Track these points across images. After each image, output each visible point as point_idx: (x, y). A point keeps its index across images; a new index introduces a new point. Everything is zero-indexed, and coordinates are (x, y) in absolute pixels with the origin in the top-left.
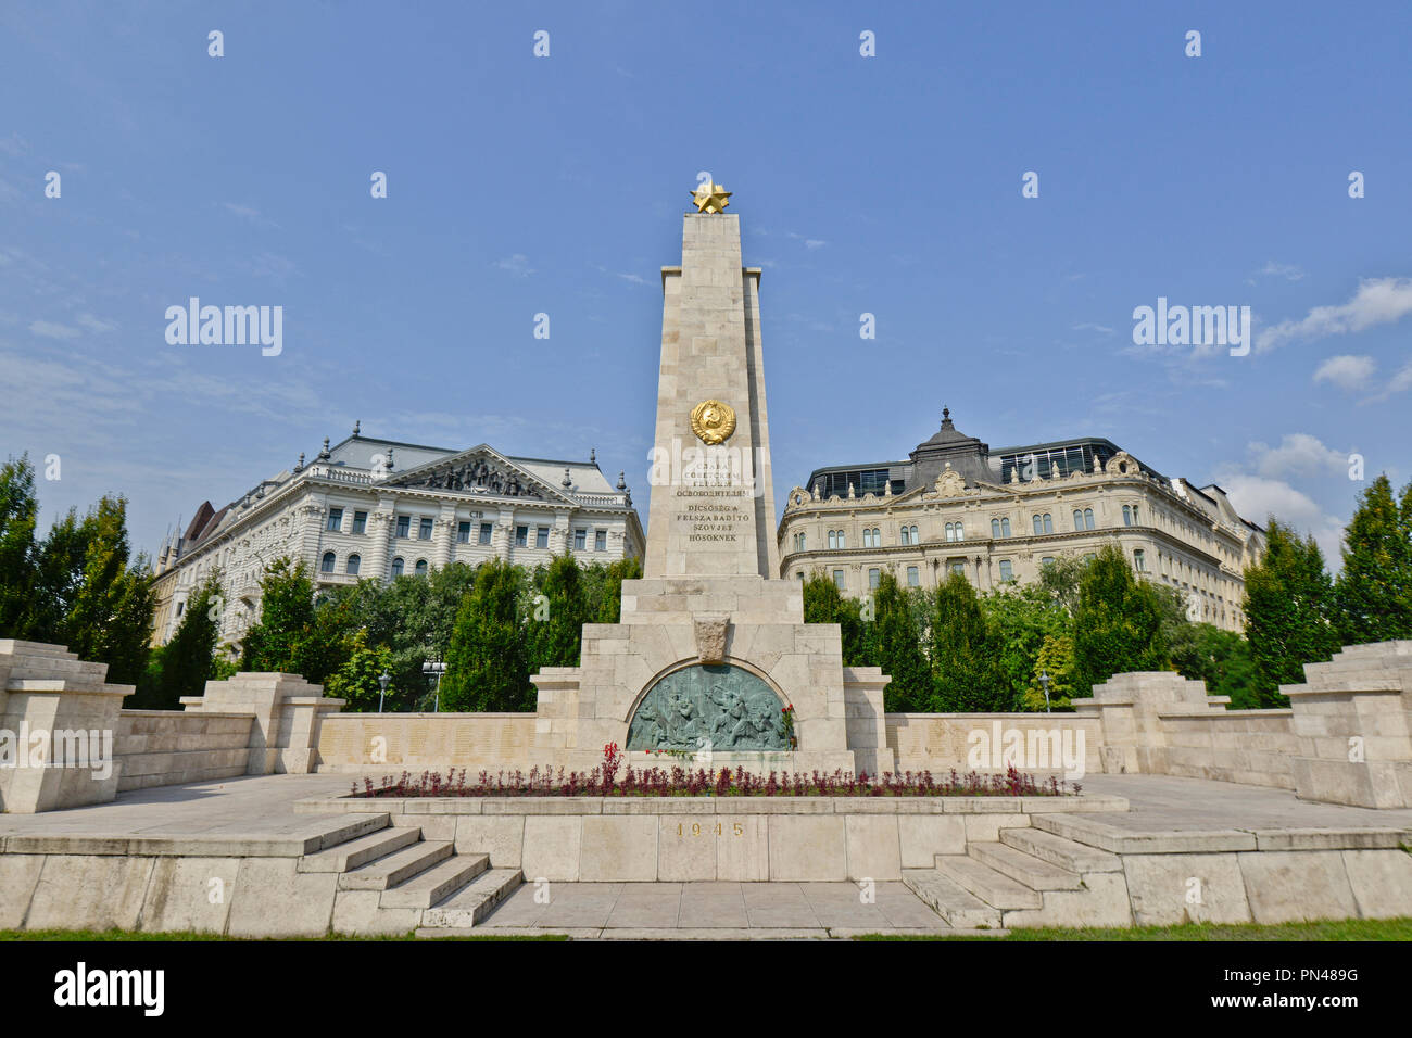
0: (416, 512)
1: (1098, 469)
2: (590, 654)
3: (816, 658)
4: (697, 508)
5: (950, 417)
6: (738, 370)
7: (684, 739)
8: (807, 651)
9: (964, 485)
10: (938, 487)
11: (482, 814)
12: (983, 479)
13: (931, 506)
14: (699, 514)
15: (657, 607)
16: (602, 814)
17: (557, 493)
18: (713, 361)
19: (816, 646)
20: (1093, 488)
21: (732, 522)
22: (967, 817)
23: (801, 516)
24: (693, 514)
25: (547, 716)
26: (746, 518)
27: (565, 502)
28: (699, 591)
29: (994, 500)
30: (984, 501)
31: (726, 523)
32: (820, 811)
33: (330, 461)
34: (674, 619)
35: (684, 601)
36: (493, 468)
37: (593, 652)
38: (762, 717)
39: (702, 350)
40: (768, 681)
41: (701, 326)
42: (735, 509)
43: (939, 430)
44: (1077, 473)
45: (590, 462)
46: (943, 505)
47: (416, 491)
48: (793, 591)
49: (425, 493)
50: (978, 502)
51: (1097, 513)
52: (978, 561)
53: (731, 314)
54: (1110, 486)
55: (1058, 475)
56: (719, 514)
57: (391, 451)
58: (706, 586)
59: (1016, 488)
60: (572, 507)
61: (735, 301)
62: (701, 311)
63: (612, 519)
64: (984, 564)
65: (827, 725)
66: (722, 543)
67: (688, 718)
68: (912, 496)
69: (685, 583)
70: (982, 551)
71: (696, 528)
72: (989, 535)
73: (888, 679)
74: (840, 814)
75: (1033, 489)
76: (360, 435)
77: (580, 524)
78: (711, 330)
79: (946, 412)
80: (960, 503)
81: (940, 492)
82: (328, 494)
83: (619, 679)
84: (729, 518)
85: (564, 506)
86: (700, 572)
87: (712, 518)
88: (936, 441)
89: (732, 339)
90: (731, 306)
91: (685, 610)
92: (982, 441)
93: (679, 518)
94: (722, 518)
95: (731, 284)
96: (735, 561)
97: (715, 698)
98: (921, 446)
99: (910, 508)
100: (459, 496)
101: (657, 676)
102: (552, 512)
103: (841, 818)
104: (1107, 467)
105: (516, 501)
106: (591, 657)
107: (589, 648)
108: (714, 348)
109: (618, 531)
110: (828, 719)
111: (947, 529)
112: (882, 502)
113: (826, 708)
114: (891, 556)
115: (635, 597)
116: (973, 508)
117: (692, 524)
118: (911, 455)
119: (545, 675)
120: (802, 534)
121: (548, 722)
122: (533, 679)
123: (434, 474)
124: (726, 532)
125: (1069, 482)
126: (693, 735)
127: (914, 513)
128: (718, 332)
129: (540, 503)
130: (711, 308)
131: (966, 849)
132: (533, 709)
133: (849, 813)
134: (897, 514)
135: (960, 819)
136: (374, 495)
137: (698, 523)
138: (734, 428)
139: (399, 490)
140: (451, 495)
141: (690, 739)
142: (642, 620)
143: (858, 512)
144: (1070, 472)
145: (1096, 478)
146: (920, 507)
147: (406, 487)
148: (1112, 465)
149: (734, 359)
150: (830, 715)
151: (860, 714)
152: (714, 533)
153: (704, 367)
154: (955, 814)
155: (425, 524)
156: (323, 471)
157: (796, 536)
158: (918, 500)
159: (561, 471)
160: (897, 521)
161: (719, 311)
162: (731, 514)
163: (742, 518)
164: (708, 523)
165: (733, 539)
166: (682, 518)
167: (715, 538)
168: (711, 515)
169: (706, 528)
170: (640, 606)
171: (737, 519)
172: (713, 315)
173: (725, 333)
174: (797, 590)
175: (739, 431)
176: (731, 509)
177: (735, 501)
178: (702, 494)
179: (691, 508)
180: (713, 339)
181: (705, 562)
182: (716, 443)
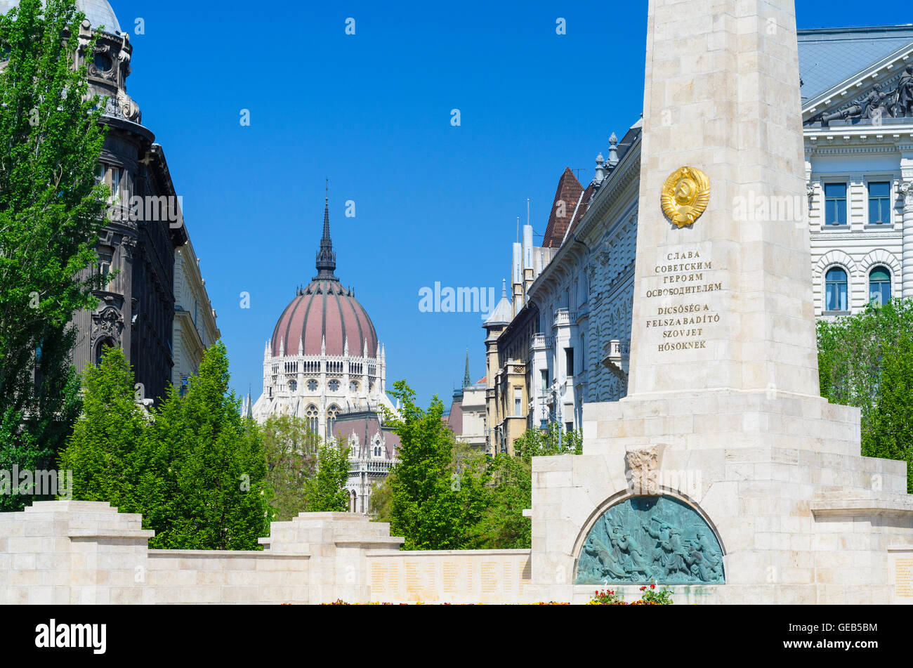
2: (539, 488)
3: (745, 485)
4: (667, 310)
8: (737, 478)
14: (668, 317)
15: (616, 431)
18: (690, 111)
19: (745, 472)
21: (701, 325)
24: (664, 317)
26: (717, 318)
28: (657, 411)
35: (642, 423)
37: (542, 485)
39: (675, 98)
40: (699, 511)
41: (677, 62)
42: (706, 308)
53: (710, 38)
56: (689, 316)
58: (663, 405)
61: (715, 19)
62: (677, 41)
65: (753, 557)
66: (692, 351)
71: (667, 335)
78: (687, 66)
83: (565, 512)
84: (699, 320)
86: (663, 389)
87: (682, 322)
89: (710, 77)
90: (711, 27)
91: (639, 434)
93: (648, 323)
94: (692, 320)
96: (704, 372)
101: (599, 508)
106: (540, 491)
107: (538, 481)
108: (689, 92)
110: (754, 550)
113: (753, 540)
115: (595, 423)
117: (660, 330)
124: (696, 338)
128: (696, 68)
130: (687, 34)
137: (668, 328)
138: (707, 203)
142: (601, 450)
150: (756, 547)
152: (683, 340)
161: (696, 37)
162: (701, 314)
163: (712, 319)
164: (678, 328)
165: (702, 346)
166: (651, 324)
167: (684, 347)
168: (680, 317)
169: (676, 334)
170: (600, 432)
171: (707, 320)
172: (690, 44)
173: (703, 68)
174: (754, 405)
175: (714, 205)
176: (701, 308)
177: (707, 298)
178: (671, 292)
179: (660, 311)
180: (689, 80)
181: (674, 376)
182: (688, 225)
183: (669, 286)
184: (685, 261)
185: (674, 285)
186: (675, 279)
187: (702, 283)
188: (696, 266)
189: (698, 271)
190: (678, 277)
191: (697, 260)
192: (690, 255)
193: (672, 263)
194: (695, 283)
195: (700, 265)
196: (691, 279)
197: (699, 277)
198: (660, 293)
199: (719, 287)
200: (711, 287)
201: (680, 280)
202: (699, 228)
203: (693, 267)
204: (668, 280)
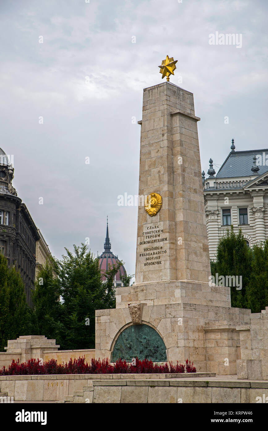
2: (98, 323)
3: (173, 319)
4: (147, 249)
6: (164, 174)
8: (171, 316)
14: (148, 252)
15: (128, 299)
18: (154, 171)
19: (174, 314)
21: (160, 255)
24: (146, 252)
26: (165, 252)
28: (143, 290)
31: (158, 255)
35: (137, 295)
37: (99, 322)
39: (149, 167)
40: (157, 331)
41: (150, 153)
42: (161, 248)
53: (161, 143)
56: (155, 251)
57: (255, 158)
58: (145, 288)
61: (163, 135)
62: (150, 145)
65: (177, 350)
66: (156, 265)
67: (130, 348)
69: (138, 287)
71: (147, 259)
78: (153, 154)
83: (107, 333)
84: (159, 253)
87: (153, 254)
89: (162, 157)
90: (162, 138)
93: (140, 255)
94: (156, 253)
95: (162, 125)
96: (161, 274)
97: (139, 339)
101: (120, 330)
106: (98, 324)
107: (98, 320)
108: (155, 164)
110: (178, 347)
113: (177, 342)
115: (121, 295)
117: (145, 257)
124: (158, 260)
126: (132, 356)
128: (157, 155)
130: (153, 142)
136: (248, 195)
137: (148, 257)
138: (161, 206)
139: (264, 188)
142: (123, 306)
152: (153, 261)
153: (150, 175)
156: (212, 183)
161: (156, 143)
162: (160, 250)
163: (164, 252)
164: (151, 256)
165: (160, 263)
166: (142, 255)
167: (153, 264)
168: (152, 252)
169: (151, 259)
170: (122, 300)
171: (162, 253)
172: (154, 145)
173: (159, 154)
174: (178, 286)
175: (163, 207)
176: (160, 248)
177: (161, 244)
178: (149, 242)
179: (145, 250)
180: (154, 159)
181: (150, 276)
182: (154, 215)
183: (148, 240)
184: (154, 230)
185: (149, 240)
186: (150, 237)
187: (160, 238)
188: (157, 231)
189: (158, 233)
190: (151, 236)
191: (158, 229)
192: (155, 227)
193: (149, 231)
194: (157, 238)
195: (159, 231)
196: (156, 237)
197: (159, 236)
198: (145, 243)
199: (166, 239)
200: (163, 239)
201: (152, 237)
202: (158, 216)
203: (156, 232)
204: (147, 238)
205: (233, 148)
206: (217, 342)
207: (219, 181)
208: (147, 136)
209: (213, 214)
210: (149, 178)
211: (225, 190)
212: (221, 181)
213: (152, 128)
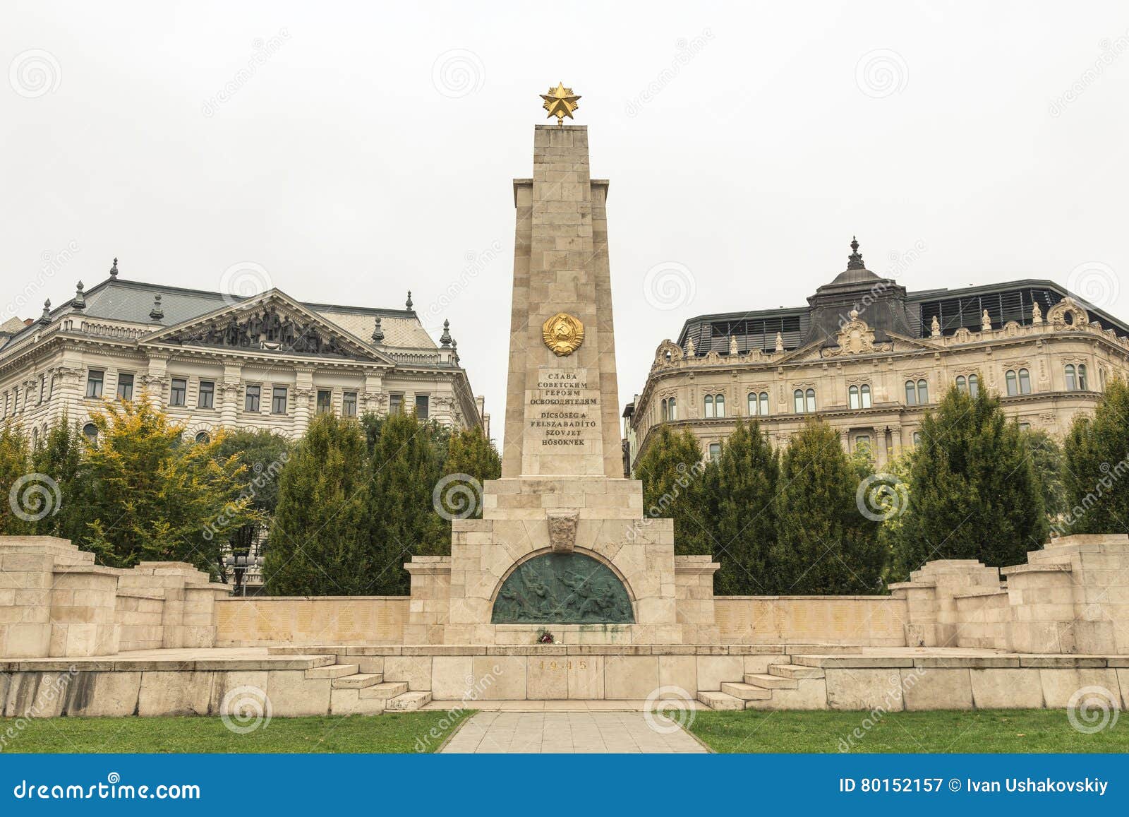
0: (195, 374)
1: (1037, 319)
2: (459, 545)
3: (650, 548)
4: (549, 415)
5: (859, 252)
6: (586, 284)
7: (540, 615)
8: (645, 541)
9: (873, 338)
10: (842, 341)
11: (401, 655)
12: (897, 331)
13: (832, 365)
14: (550, 420)
15: (515, 503)
16: (486, 655)
17: (367, 350)
18: (565, 276)
19: (651, 537)
20: (1030, 342)
21: (580, 428)
22: (746, 657)
23: (670, 376)
24: (546, 420)
25: (419, 598)
26: (593, 424)
27: (376, 360)
28: (552, 490)
29: (909, 357)
30: (898, 358)
31: (575, 429)
32: (641, 653)
33: (85, 311)
34: (530, 514)
35: (539, 497)
36: (286, 318)
37: (462, 542)
38: (606, 596)
39: (553, 265)
40: (610, 566)
41: (552, 241)
42: (583, 416)
43: (844, 268)
44: (1012, 325)
45: (405, 308)
46: (846, 363)
47: (193, 349)
48: (634, 490)
49: (205, 350)
50: (890, 360)
51: (1034, 374)
52: (888, 432)
53: (580, 228)
54: (1051, 340)
55: (990, 327)
56: (569, 421)
57: (158, 298)
58: (557, 485)
59: (937, 343)
60: (385, 366)
61: (583, 215)
62: (552, 226)
63: (436, 381)
64: (896, 438)
65: (660, 602)
66: (572, 446)
67: (544, 597)
68: (808, 352)
69: (539, 483)
70: (893, 421)
71: (548, 433)
72: (903, 401)
73: (717, 566)
74: (655, 655)
75: (957, 344)
76: (118, 277)
77: (398, 386)
78: (561, 244)
79: (855, 245)
80: (867, 361)
81: (844, 348)
82: (85, 352)
83: (484, 566)
84: (578, 424)
85: (375, 365)
86: (552, 472)
87: (563, 424)
88: (841, 283)
89: (580, 254)
90: (580, 221)
91: (539, 506)
92: (899, 283)
93: (532, 425)
94: (572, 424)
95: (580, 198)
96: (583, 462)
97: (565, 580)
98: (824, 288)
99: (806, 367)
100: (246, 354)
101: (516, 563)
102: (360, 374)
103: (656, 658)
104: (1050, 318)
105: (316, 360)
106: (460, 547)
107: (458, 539)
108: (564, 263)
109: (443, 396)
110: (661, 598)
111: (851, 393)
112: (771, 360)
113: (660, 590)
114: (781, 426)
115: (495, 496)
116: (883, 367)
117: (544, 429)
118: (809, 300)
119: (417, 563)
120: (672, 399)
121: (420, 603)
122: (407, 566)
123: (214, 326)
124: (575, 437)
125: (1002, 336)
126: (547, 611)
127: (811, 374)
128: (568, 247)
129: (346, 362)
130: (560, 223)
131: (744, 678)
132: (407, 592)
133: (661, 655)
134: (791, 375)
135: (741, 658)
136: (141, 354)
137: (550, 428)
138: (582, 341)
139: (172, 347)
140: (236, 353)
141: (545, 614)
142: (501, 516)
143: (741, 371)
144: (1005, 323)
145: (1035, 332)
146: (818, 365)
147: (180, 343)
148: (1055, 314)
149: (583, 273)
150: (663, 595)
151: (692, 595)
152: (565, 437)
153: (555, 281)
154: (737, 655)
155: (204, 388)
156: (77, 323)
157: (664, 401)
158: (816, 357)
159: (371, 320)
160: (789, 385)
161: (568, 226)
162: (580, 420)
163: (589, 425)
164: (559, 429)
165: (581, 443)
166: (535, 425)
167: (565, 442)
168: (562, 421)
169: (557, 433)
170: (499, 504)
171: (585, 425)
172: (563, 229)
173: (575, 247)
174: (637, 489)
175: (587, 343)
176: (580, 416)
177: (584, 409)
178: (553, 402)
179: (543, 415)
180: (563, 254)
181: (557, 464)
182: (566, 354)
183: (550, 397)
184: (564, 381)
185: (555, 397)
186: (555, 393)
187: (581, 397)
188: (574, 385)
189: (574, 389)
190: (558, 392)
191: (574, 381)
192: (568, 377)
193: (553, 381)
194: (574, 397)
195: (577, 385)
196: (570, 394)
197: (577, 393)
198: (542, 402)
199: (594, 401)
200: (587, 402)
201: (560, 394)
202: (575, 358)
203: (571, 386)
204: (549, 393)
205: (114, 272)
206: (691, 591)
207: (91, 321)
208: (547, 209)
209: (72, 374)
210: (551, 286)
211: (102, 339)
212: (95, 322)
213: (557, 197)
